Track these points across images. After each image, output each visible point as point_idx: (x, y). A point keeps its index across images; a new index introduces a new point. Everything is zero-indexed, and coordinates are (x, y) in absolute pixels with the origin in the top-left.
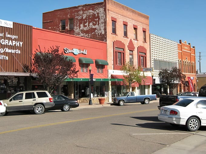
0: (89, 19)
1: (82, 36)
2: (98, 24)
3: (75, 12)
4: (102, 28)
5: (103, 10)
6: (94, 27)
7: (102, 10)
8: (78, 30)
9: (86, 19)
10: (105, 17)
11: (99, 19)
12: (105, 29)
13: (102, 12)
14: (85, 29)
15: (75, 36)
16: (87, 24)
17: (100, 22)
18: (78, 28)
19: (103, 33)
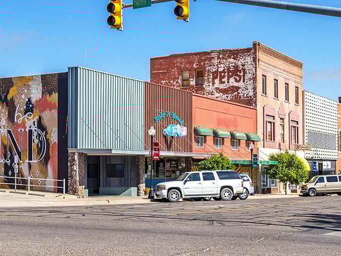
0: (229, 71)
1: (217, 98)
2: (244, 81)
3: (205, 60)
4: (250, 88)
5: (252, 60)
6: (236, 84)
7: (249, 60)
8: (210, 87)
9: (224, 71)
10: (254, 71)
11: (245, 72)
12: (255, 89)
13: (249, 63)
14: (222, 87)
15: (205, 96)
16: (225, 80)
17: (246, 78)
18: (211, 84)
19: (251, 94)
